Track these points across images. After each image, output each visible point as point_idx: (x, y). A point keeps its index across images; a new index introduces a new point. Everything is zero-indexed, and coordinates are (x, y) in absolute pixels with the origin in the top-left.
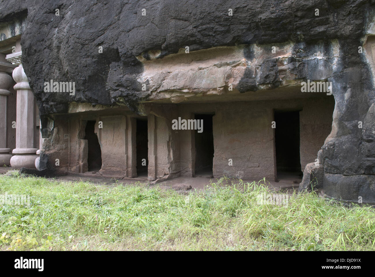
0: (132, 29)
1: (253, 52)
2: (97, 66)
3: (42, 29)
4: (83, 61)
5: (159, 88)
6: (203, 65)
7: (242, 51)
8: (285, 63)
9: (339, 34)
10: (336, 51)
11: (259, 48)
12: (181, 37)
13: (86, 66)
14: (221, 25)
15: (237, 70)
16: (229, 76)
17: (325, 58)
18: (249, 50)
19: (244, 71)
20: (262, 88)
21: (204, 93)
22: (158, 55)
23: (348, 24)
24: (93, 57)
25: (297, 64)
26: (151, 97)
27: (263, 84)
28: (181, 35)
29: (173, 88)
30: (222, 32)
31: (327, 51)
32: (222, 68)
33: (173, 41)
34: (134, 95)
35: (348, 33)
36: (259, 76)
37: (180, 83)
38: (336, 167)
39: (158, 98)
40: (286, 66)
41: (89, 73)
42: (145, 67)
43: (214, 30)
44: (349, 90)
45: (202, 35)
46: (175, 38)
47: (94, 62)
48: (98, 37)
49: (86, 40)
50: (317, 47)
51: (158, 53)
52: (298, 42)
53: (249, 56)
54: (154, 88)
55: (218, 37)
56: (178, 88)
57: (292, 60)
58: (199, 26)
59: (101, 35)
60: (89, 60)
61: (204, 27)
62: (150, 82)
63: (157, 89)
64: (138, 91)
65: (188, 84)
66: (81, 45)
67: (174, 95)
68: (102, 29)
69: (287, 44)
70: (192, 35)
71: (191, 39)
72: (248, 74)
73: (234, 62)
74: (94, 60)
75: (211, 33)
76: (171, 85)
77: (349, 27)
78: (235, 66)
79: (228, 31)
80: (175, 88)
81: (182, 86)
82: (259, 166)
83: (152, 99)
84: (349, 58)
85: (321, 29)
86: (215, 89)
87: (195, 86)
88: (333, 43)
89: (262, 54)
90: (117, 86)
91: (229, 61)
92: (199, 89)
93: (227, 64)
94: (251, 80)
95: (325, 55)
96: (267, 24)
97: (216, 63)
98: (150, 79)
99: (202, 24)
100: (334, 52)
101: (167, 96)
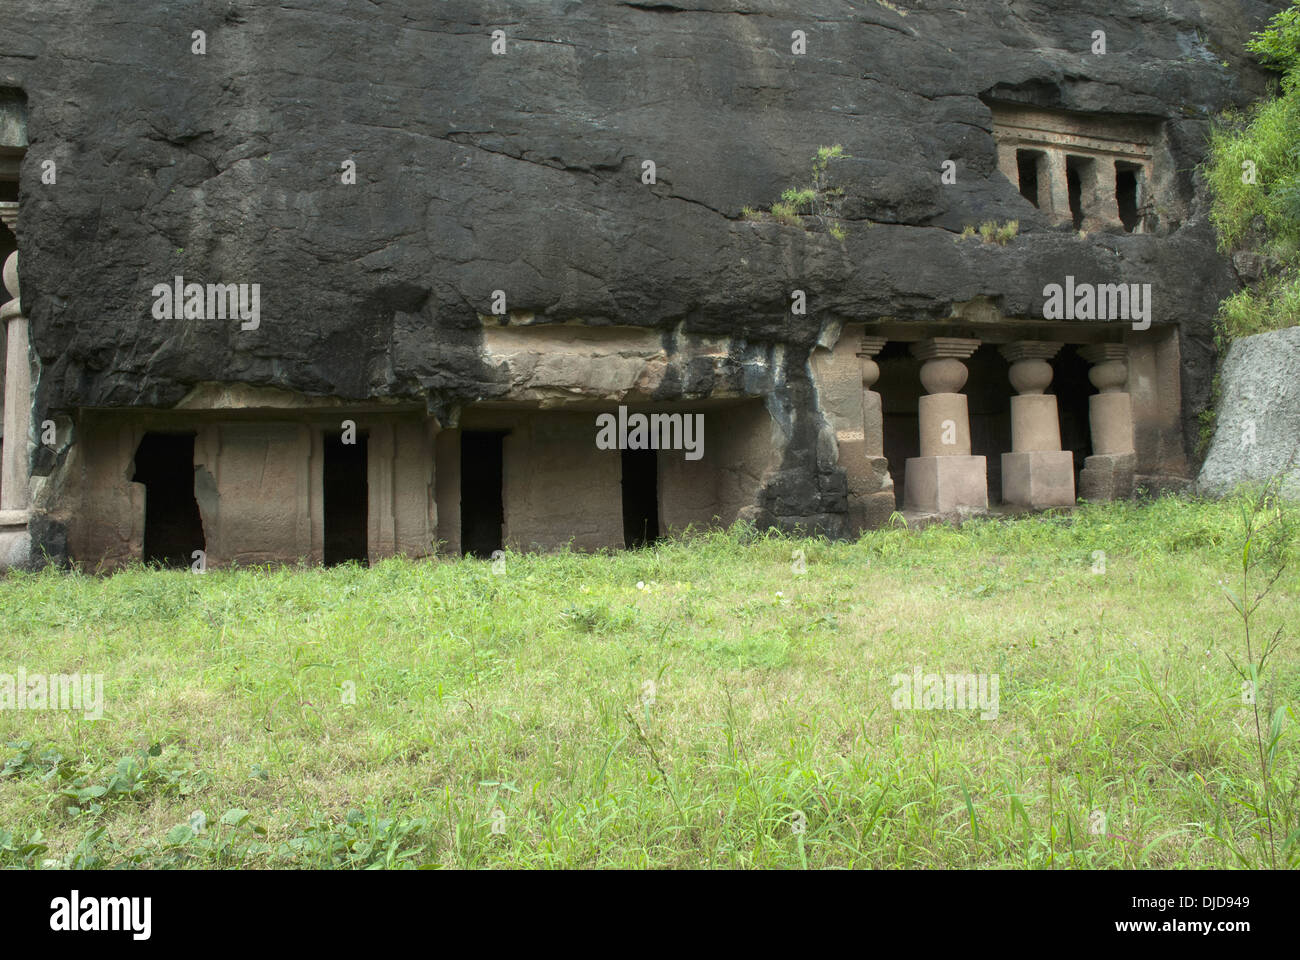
0: (472, 260)
1: (675, 342)
2: (358, 313)
3: (135, 177)
4: (324, 296)
5: (528, 380)
6: (600, 351)
7: (660, 337)
8: (720, 365)
9: (791, 339)
10: (779, 359)
11: (684, 338)
12: (588, 303)
13: (330, 310)
14: (648, 296)
15: (654, 365)
16: (644, 374)
17: (766, 366)
18: (671, 337)
19: (664, 369)
20: (688, 397)
21: (603, 396)
22: (528, 321)
23: (802, 329)
24: (353, 292)
25: (735, 370)
26: (512, 395)
27: (689, 392)
28: (589, 299)
29: (557, 384)
30: (650, 306)
31: (769, 358)
32: (630, 360)
33: (574, 305)
34: (473, 387)
35: (801, 340)
36: (686, 379)
37: (568, 376)
38: (792, 508)
39: (522, 398)
40: (720, 370)
41: (338, 325)
42: (486, 336)
43: (640, 302)
44: (794, 410)
45: (619, 305)
46: (578, 301)
47: (356, 304)
48: (370, 252)
49: (336, 252)
50: (757, 351)
51: (528, 317)
52: (736, 339)
53: (670, 347)
54: (519, 379)
55: (643, 313)
56: (566, 384)
57: (728, 362)
58: (617, 290)
59: (378, 249)
60: (340, 298)
61: (626, 293)
62: (511, 367)
63: (525, 381)
64: (484, 381)
65: (582, 379)
66: (318, 259)
67: (550, 395)
68: (378, 236)
69: (721, 339)
70: (607, 303)
71: (603, 308)
72: (671, 375)
73: (650, 354)
74: (354, 299)
75: (633, 306)
76: (553, 379)
77: (803, 333)
78: (650, 360)
79: (656, 307)
80: (560, 383)
81: (573, 382)
82: (598, 531)
83: (512, 399)
84: (793, 370)
85: (773, 329)
86: (617, 392)
87: (592, 383)
88: (777, 348)
89: (687, 347)
90: (435, 367)
91: (643, 351)
92: (597, 389)
93: (640, 355)
94: (676, 385)
95: (767, 361)
96: (713, 311)
97: (622, 351)
98: (509, 362)
99: (623, 289)
100: (777, 360)
101: (539, 396)
